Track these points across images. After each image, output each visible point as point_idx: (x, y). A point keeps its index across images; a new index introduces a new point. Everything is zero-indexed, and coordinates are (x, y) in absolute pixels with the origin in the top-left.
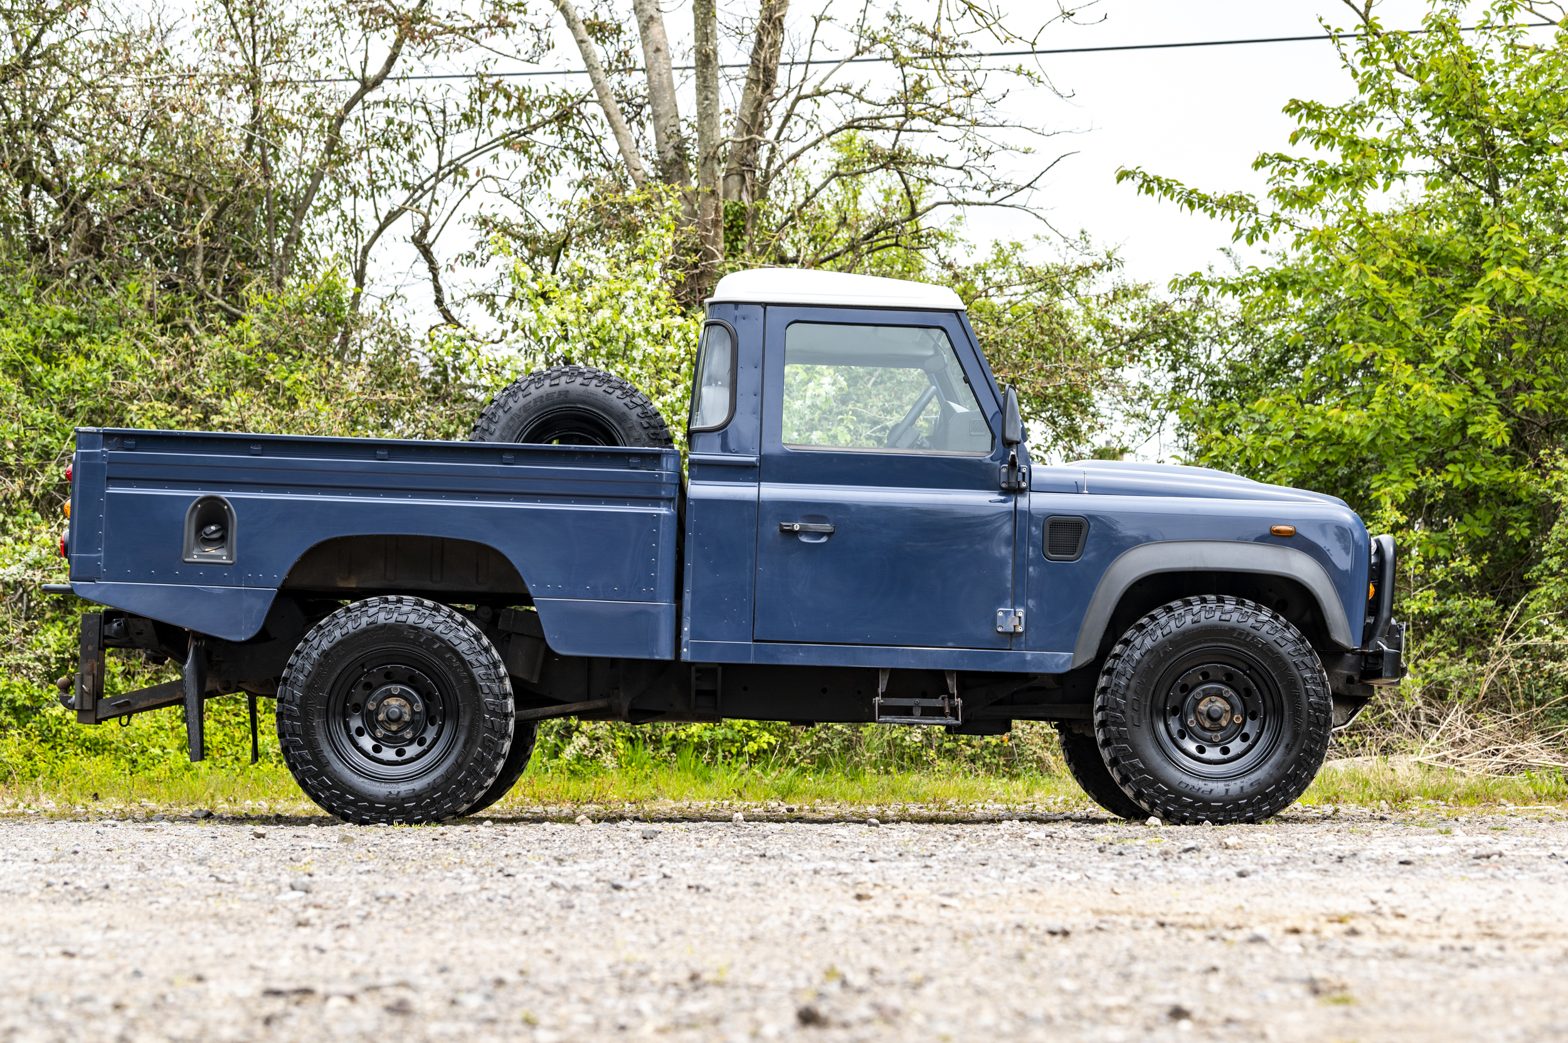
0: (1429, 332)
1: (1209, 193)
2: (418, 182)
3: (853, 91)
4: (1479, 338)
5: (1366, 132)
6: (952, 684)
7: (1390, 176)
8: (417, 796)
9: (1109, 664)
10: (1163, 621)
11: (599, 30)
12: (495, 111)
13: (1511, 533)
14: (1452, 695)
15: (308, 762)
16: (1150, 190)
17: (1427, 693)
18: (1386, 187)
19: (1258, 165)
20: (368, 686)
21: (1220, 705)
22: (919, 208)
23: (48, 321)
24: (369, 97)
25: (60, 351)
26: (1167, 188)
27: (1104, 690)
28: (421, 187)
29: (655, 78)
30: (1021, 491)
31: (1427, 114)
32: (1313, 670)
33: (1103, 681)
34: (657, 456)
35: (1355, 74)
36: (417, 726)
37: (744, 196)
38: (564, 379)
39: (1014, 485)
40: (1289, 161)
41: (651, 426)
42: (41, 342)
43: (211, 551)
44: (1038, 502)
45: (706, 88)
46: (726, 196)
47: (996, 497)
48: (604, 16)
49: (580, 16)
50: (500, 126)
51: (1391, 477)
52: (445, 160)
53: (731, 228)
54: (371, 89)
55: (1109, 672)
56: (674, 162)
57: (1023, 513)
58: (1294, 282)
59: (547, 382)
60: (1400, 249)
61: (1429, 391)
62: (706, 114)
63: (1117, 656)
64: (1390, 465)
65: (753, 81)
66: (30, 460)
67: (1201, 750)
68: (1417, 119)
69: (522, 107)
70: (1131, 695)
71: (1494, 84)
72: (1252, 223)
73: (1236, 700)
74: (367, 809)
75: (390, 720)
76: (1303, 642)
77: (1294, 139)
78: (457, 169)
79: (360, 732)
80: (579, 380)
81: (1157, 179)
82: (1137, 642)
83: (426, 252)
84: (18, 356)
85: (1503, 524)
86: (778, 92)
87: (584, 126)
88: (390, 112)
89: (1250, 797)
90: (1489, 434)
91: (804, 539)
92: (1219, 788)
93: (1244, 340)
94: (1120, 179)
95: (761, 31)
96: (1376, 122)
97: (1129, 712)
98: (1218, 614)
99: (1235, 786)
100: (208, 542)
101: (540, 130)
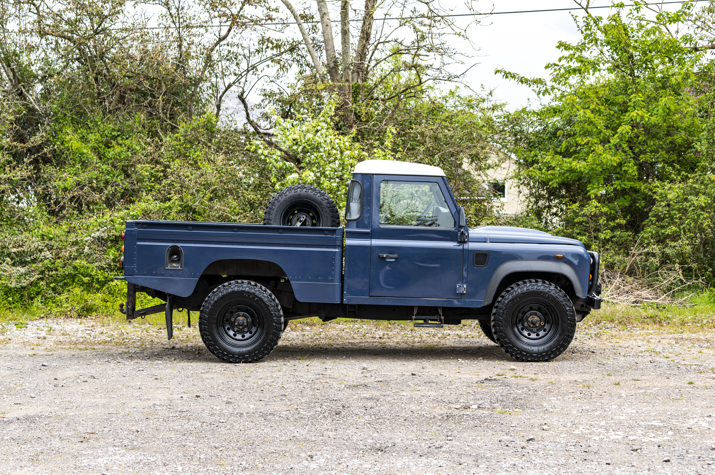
0: (608, 132)
1: (529, 78)
2: (240, 73)
3: (399, 41)
4: (627, 136)
5: (586, 54)
6: (440, 311)
7: (594, 71)
8: (249, 352)
9: (496, 304)
10: (516, 289)
11: (305, 18)
12: (267, 47)
13: (637, 205)
14: (616, 268)
15: (210, 341)
16: (507, 77)
17: (607, 266)
18: (593, 74)
19: (547, 67)
20: (232, 313)
21: (536, 318)
22: (423, 80)
23: (106, 131)
24: (222, 43)
25: (111, 143)
26: (513, 76)
27: (494, 314)
28: (241, 75)
29: (326, 36)
30: (465, 242)
31: (609, 47)
32: (569, 307)
33: (494, 311)
34: (334, 231)
35: (582, 33)
36: (249, 327)
37: (359, 80)
38: (299, 190)
39: (463, 240)
40: (558, 66)
41: (331, 207)
42: (104, 139)
43: (175, 265)
44: (472, 246)
45: (345, 42)
46: (353, 80)
47: (455, 244)
48: (307, 12)
49: (298, 13)
50: (269, 53)
51: (594, 186)
52: (250, 65)
53: (354, 92)
54: (222, 41)
55: (496, 307)
56: (334, 68)
57: (466, 250)
58: (559, 111)
59: (293, 191)
60: (598, 102)
61: (609, 157)
62: (345, 52)
63: (499, 302)
64: (594, 181)
65: (362, 38)
66: (102, 185)
67: (529, 335)
68: (605, 49)
69: (278, 46)
70: (504, 316)
71: (633, 37)
72: (544, 89)
73: (542, 317)
74: (231, 357)
75: (239, 325)
76: (566, 296)
77: (560, 60)
78: (254, 67)
79: (229, 329)
80: (305, 190)
81: (510, 73)
82: (507, 297)
83: (243, 101)
84: (96, 145)
85: (634, 201)
86: (371, 42)
87: (299, 53)
88: (229, 48)
89: (546, 352)
90: (630, 171)
91: (388, 260)
92: (535, 349)
93: (541, 125)
94: (496, 73)
95: (365, 19)
96: (590, 51)
97: (504, 322)
98: (536, 287)
99: (541, 348)
100: (174, 262)
101: (284, 54)
